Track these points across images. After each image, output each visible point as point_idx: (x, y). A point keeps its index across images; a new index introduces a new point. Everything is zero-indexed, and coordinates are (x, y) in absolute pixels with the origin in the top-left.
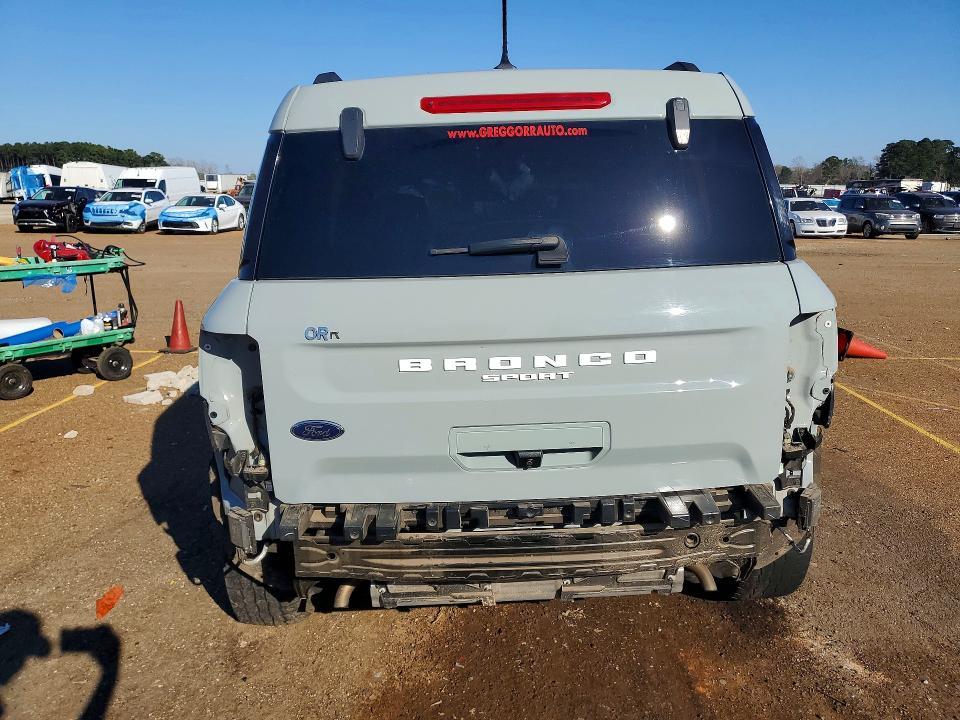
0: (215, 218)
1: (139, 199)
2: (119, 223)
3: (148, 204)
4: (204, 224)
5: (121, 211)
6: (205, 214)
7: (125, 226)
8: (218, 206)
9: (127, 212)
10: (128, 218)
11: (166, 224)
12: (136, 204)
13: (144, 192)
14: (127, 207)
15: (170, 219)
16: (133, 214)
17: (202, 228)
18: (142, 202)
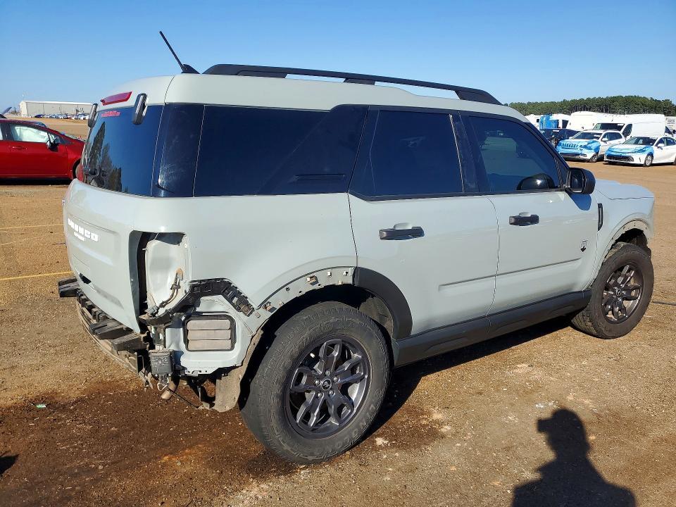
0: (651, 155)
1: (598, 138)
2: (579, 155)
3: (605, 141)
4: (639, 158)
5: (581, 146)
6: (642, 151)
7: (582, 157)
8: (657, 145)
9: (585, 147)
10: (585, 151)
11: (609, 156)
12: (594, 142)
13: (604, 133)
14: (586, 143)
15: (613, 153)
16: (590, 149)
17: (636, 161)
18: (599, 140)
